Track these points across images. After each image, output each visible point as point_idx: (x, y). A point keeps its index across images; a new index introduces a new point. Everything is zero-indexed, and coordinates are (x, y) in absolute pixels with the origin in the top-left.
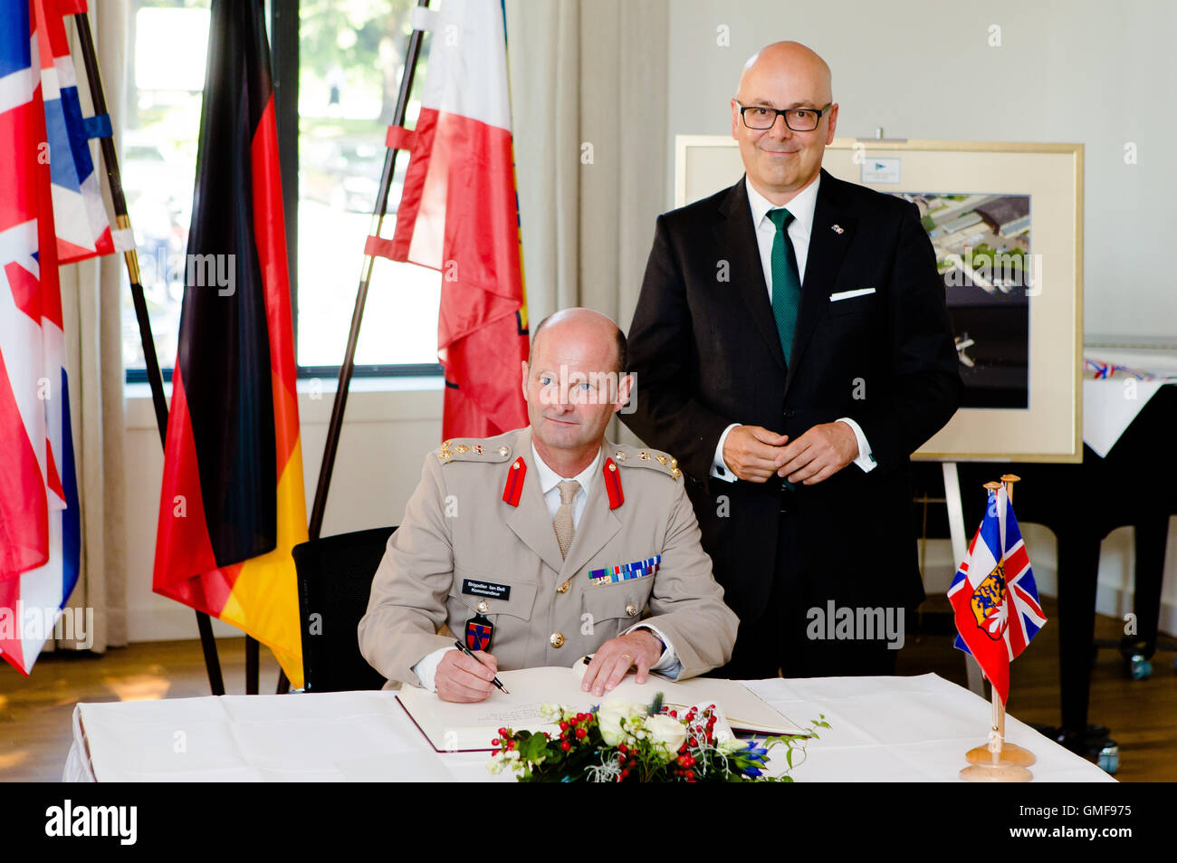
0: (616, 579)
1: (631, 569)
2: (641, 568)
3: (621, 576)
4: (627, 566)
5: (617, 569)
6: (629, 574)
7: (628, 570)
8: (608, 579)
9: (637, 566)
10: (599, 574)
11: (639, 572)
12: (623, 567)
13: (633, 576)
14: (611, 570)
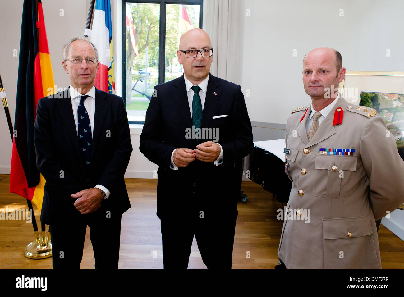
0: (329, 153)
1: (337, 151)
2: (342, 151)
3: (332, 153)
4: (336, 149)
5: (330, 150)
6: (335, 153)
7: (335, 151)
8: (326, 153)
9: (340, 150)
10: (323, 150)
11: (340, 153)
12: (333, 149)
13: (338, 154)
14: (328, 149)
